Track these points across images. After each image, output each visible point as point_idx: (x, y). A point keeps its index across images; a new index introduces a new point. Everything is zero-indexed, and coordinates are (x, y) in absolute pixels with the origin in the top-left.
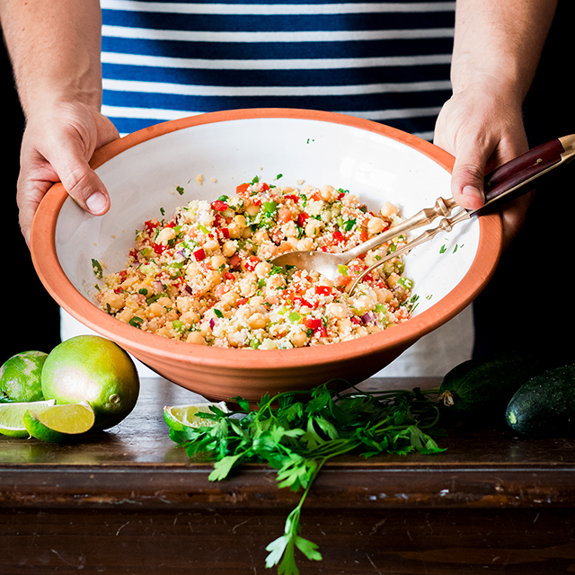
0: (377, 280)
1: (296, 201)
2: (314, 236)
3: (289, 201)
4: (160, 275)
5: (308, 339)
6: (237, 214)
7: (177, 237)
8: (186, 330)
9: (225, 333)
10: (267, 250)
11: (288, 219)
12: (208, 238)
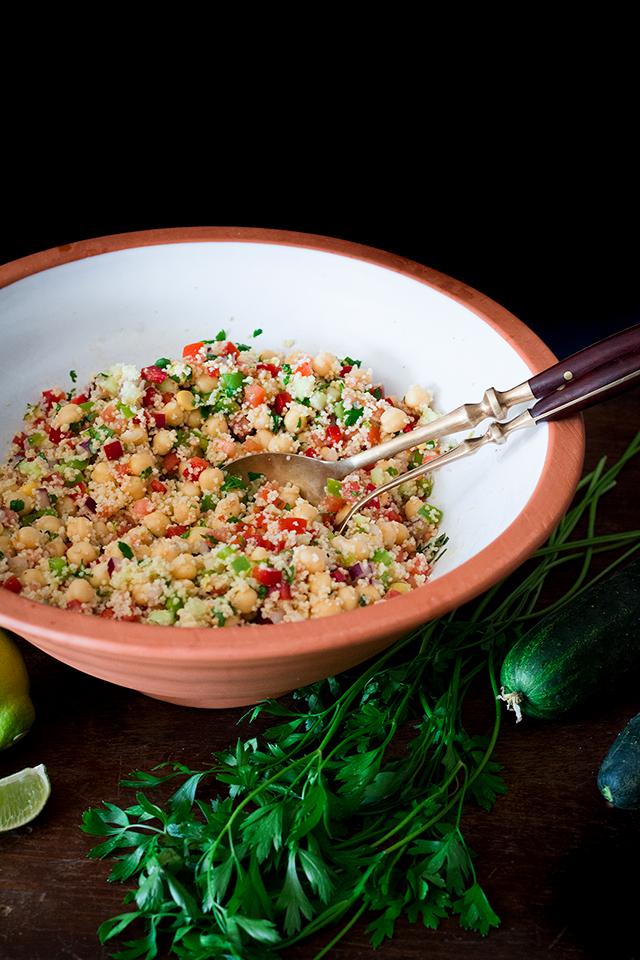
0: (386, 507)
1: (274, 375)
2: (297, 430)
3: (263, 373)
4: (49, 479)
5: (259, 602)
6: (181, 388)
7: (85, 419)
8: (70, 574)
9: (129, 583)
10: (222, 447)
11: (259, 401)
12: (131, 424)
